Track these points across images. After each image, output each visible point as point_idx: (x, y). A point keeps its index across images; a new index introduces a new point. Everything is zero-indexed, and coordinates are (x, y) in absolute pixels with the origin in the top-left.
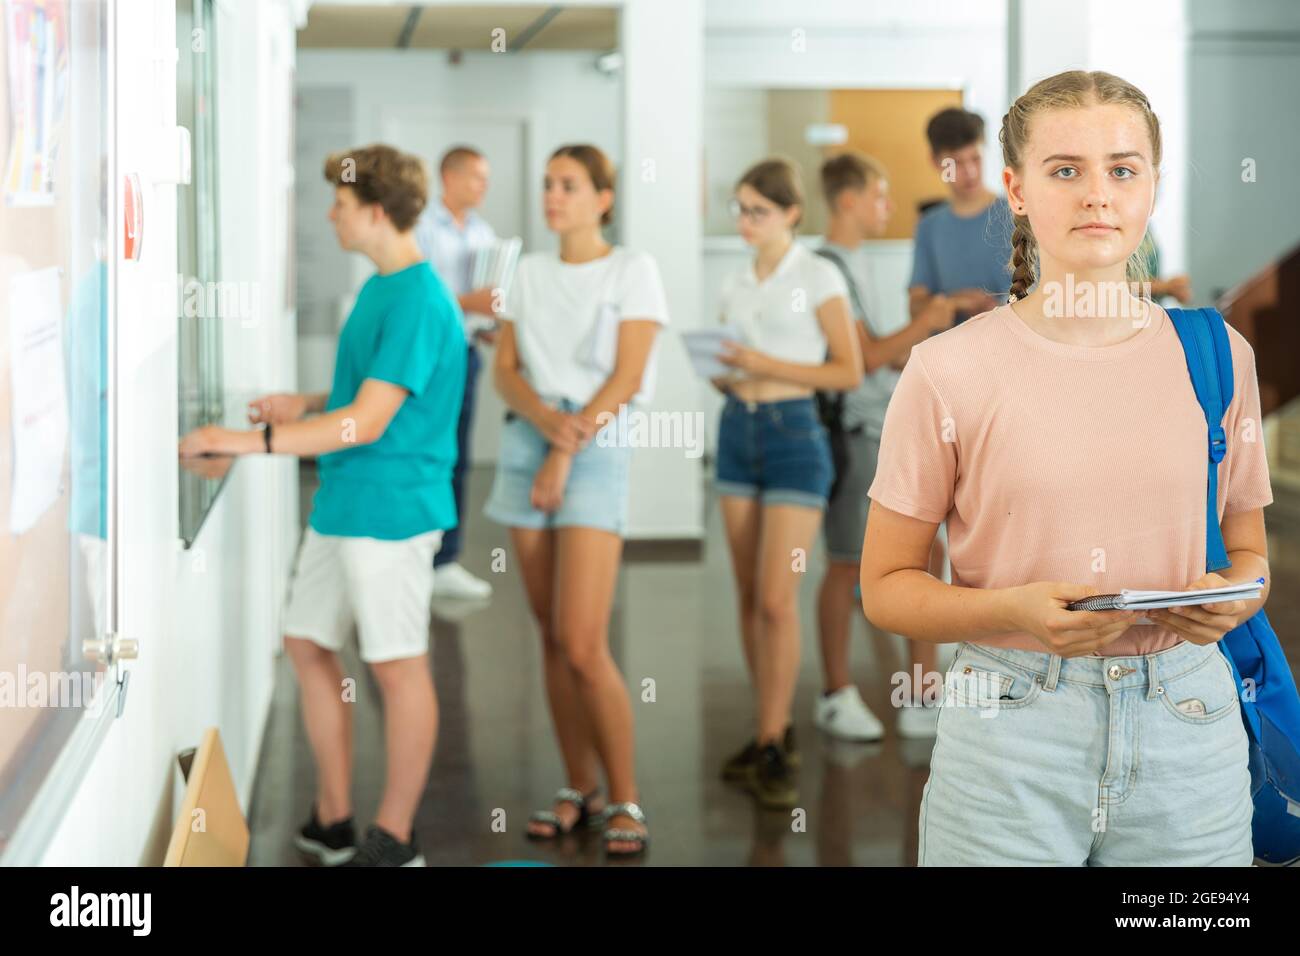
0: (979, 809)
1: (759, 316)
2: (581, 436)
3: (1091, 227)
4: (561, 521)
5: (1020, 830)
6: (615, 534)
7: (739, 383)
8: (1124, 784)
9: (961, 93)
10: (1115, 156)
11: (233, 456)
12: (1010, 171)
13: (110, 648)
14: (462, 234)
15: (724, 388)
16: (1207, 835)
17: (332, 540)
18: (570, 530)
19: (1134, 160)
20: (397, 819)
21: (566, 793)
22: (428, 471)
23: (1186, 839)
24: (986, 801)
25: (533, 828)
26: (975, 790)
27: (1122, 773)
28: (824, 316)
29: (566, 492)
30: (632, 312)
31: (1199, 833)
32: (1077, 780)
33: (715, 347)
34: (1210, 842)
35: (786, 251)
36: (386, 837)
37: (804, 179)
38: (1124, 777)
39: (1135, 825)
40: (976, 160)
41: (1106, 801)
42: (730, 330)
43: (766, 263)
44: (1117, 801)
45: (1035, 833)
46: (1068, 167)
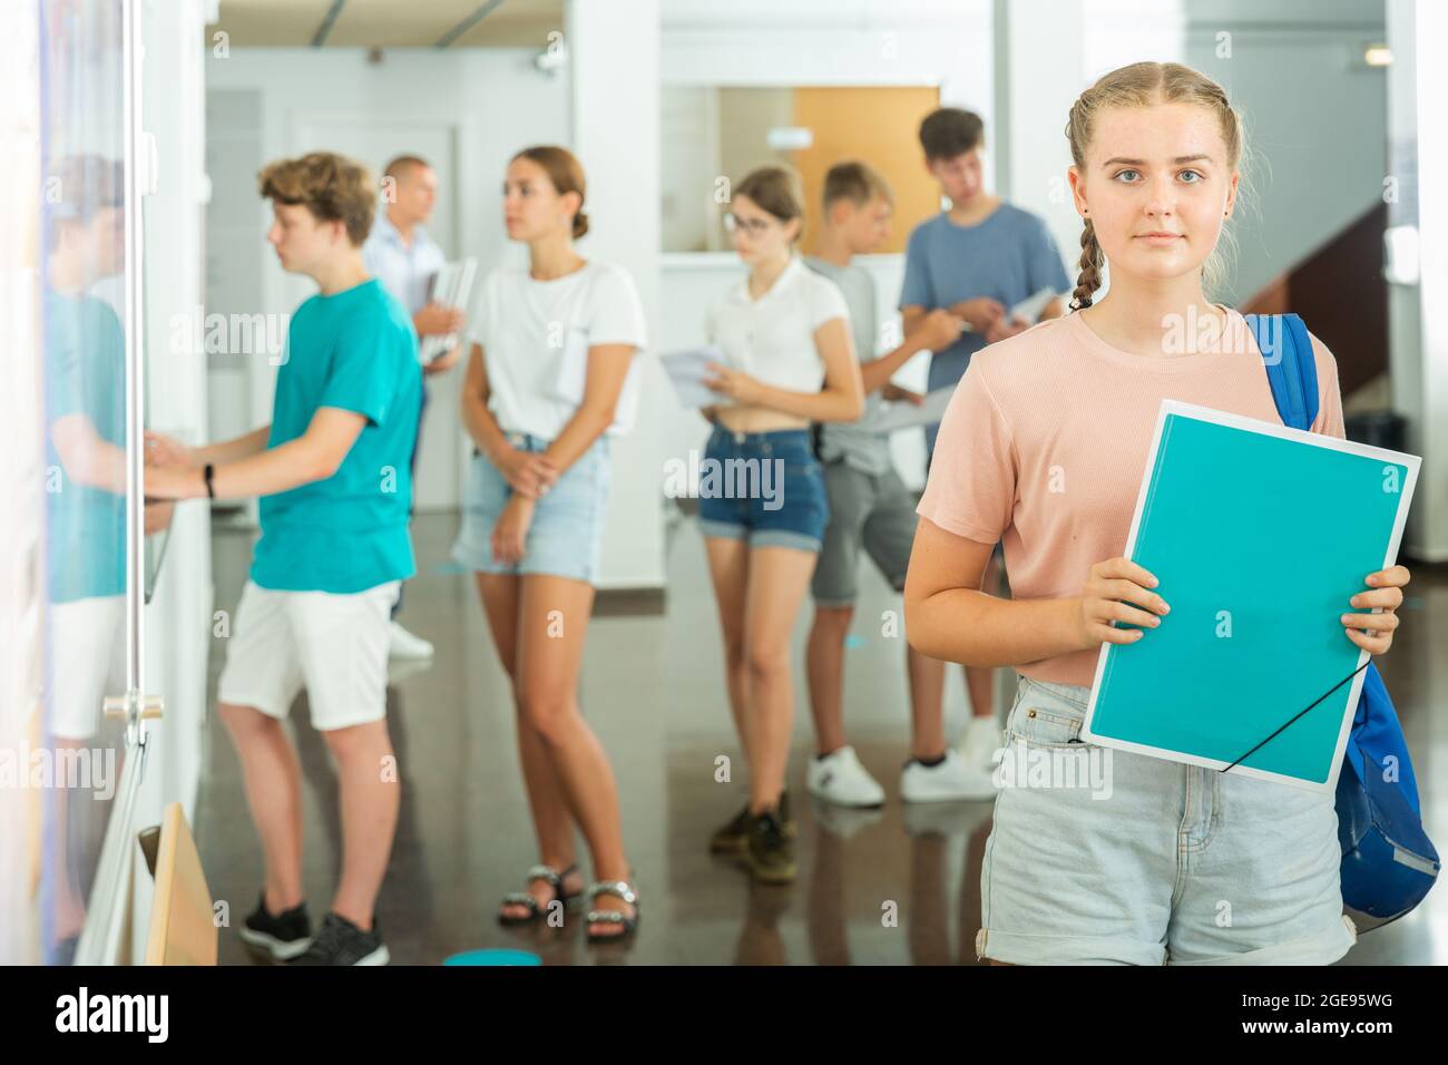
0: (1048, 864)
1: (750, 338)
2: (542, 479)
3: (1152, 236)
4: (524, 568)
5: (1093, 885)
6: (584, 582)
7: (727, 410)
8: (1204, 831)
9: (937, 90)
10: (1180, 160)
11: (173, 501)
12: (1075, 172)
13: (134, 705)
14: (409, 254)
15: (711, 415)
16: (1294, 882)
17: (278, 594)
18: (534, 577)
19: (1203, 163)
20: (357, 905)
21: (540, 870)
22: (384, 514)
23: (1272, 887)
24: (1056, 855)
25: (508, 911)
26: (1044, 843)
27: (1202, 818)
28: (824, 340)
29: (529, 536)
30: (605, 335)
31: (1287, 880)
32: (1152, 827)
33: (698, 370)
34: (1298, 890)
35: (784, 267)
36: (346, 924)
37: (803, 189)
38: (1205, 822)
39: (1217, 874)
40: (975, 165)
41: (1185, 848)
42: (716, 352)
43: (761, 281)
44: (1197, 848)
45: (1109, 888)
46: (1131, 171)
